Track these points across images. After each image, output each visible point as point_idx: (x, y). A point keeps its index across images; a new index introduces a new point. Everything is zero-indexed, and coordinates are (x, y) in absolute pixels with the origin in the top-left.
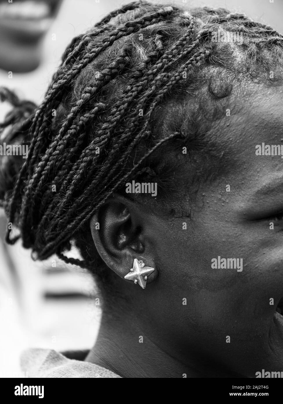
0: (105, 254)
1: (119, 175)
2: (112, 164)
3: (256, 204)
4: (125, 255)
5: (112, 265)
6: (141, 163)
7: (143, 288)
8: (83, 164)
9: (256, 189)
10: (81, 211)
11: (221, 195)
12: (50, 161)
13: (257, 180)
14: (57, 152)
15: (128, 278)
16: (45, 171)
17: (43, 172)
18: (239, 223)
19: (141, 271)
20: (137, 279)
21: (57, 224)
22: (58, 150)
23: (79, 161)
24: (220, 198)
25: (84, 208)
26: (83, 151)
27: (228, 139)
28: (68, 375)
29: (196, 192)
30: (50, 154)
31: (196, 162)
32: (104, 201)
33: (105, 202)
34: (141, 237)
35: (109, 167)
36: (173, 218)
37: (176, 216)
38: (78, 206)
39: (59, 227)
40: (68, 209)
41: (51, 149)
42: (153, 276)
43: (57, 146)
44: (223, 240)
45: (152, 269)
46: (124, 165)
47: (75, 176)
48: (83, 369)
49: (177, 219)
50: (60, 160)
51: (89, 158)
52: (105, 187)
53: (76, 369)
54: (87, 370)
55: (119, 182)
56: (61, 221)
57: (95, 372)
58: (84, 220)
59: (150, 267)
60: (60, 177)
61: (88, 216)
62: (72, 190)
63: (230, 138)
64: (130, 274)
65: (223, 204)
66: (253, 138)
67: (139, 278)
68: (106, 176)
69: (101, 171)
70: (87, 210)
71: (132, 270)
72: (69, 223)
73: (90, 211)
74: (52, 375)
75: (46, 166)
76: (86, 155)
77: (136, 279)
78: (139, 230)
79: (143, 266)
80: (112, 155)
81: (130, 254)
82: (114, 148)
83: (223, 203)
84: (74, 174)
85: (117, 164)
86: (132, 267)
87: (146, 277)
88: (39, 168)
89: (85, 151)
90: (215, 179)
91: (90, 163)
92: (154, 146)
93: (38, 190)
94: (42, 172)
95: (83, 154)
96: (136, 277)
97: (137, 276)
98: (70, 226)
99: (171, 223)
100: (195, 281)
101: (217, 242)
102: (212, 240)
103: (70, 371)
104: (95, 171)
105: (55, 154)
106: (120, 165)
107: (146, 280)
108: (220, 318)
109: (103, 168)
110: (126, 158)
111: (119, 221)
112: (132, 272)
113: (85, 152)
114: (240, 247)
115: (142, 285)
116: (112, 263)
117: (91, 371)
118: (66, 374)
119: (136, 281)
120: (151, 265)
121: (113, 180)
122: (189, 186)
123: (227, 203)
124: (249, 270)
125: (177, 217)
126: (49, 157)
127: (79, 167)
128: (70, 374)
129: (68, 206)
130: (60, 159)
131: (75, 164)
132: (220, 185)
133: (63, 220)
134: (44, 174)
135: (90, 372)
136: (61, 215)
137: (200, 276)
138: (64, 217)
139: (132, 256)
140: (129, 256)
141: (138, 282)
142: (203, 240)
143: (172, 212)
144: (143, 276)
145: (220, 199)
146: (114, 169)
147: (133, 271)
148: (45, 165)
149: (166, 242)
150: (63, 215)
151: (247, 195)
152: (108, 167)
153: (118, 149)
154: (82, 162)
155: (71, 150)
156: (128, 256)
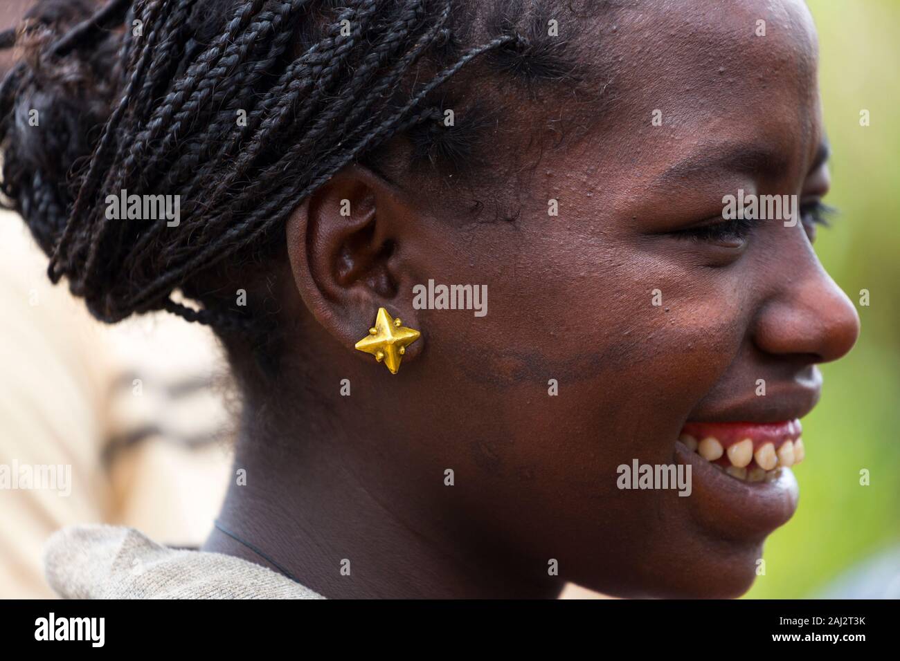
0: (316, 293)
1: (373, 120)
2: (360, 96)
3: (664, 199)
4: (358, 300)
5: (328, 317)
6: (424, 96)
7: (393, 372)
8: (290, 96)
9: (666, 166)
10: (269, 197)
11: (588, 174)
12: (200, 90)
13: (670, 148)
14: (221, 70)
15: (364, 349)
16: (182, 112)
17: (178, 115)
18: (618, 237)
19: (393, 335)
20: (383, 353)
21: (200, 229)
22: (224, 65)
23: (277, 88)
24: (584, 180)
25: (278, 190)
26: (290, 67)
27: (615, 58)
28: (182, 578)
29: (534, 168)
30: (201, 76)
31: (543, 103)
32: (331, 175)
33: (332, 177)
34: (392, 264)
35: (353, 102)
36: (474, 225)
37: (481, 219)
38: (263, 187)
39: (206, 233)
40: (238, 193)
41: (203, 64)
42: (415, 348)
43: (219, 57)
44: (582, 274)
45: (416, 333)
46: (388, 98)
47: (268, 120)
48: (214, 567)
49: (483, 225)
50: (224, 89)
51: (304, 82)
52: (340, 144)
53: (197, 565)
54: (222, 568)
55: (370, 136)
56: (212, 220)
57: (240, 573)
58: (276, 217)
59: (410, 328)
60: (221, 125)
61: (286, 208)
62: (255, 152)
63: (618, 56)
64: (368, 339)
65: (588, 195)
66: (665, 60)
67: (389, 350)
68: (342, 121)
69: (334, 109)
70: (283, 196)
71: (373, 330)
72: (232, 224)
73: (293, 198)
74: (146, 578)
75: (188, 100)
76: (297, 76)
77: (381, 351)
78: (390, 247)
79: (398, 325)
80: (362, 75)
81: (370, 298)
82: (368, 62)
83: (591, 192)
84: (264, 117)
85: (370, 96)
86: (373, 325)
87: (403, 349)
88: (167, 106)
89: (294, 67)
90: (580, 140)
91: (306, 92)
92: (457, 62)
93: (160, 156)
94: (175, 115)
95: (290, 73)
96: (380, 347)
97: (385, 343)
98: (233, 232)
99: (467, 234)
100: (508, 362)
101: (568, 278)
102: (558, 273)
103: (185, 569)
104: (318, 110)
105: (213, 74)
106: (377, 99)
107: (401, 355)
108: (558, 445)
109: (339, 102)
110: (392, 85)
111: (350, 224)
112: (373, 335)
113: (292, 70)
114: (618, 291)
115: (392, 366)
116: (329, 314)
117: (231, 569)
118: (176, 575)
119: (380, 355)
120: (411, 325)
121: (357, 131)
122: (520, 153)
123: (600, 192)
124: (633, 344)
125: (482, 222)
126: (198, 81)
127: (279, 100)
128: (187, 575)
129: (240, 186)
130: (226, 86)
131: (268, 94)
132: (588, 154)
133: (218, 219)
134: (181, 119)
135: (231, 571)
136: (215, 207)
137: (521, 353)
138: (223, 210)
139: (372, 301)
140: (367, 301)
141: (383, 360)
142: (537, 273)
143: (475, 211)
144: (397, 345)
145: (585, 183)
146: (363, 108)
147: (377, 334)
148: (187, 97)
149: (451, 276)
150: (222, 207)
151: (646, 177)
152: (351, 101)
153: (376, 63)
154: (286, 90)
155: (257, 66)
156: (365, 301)
